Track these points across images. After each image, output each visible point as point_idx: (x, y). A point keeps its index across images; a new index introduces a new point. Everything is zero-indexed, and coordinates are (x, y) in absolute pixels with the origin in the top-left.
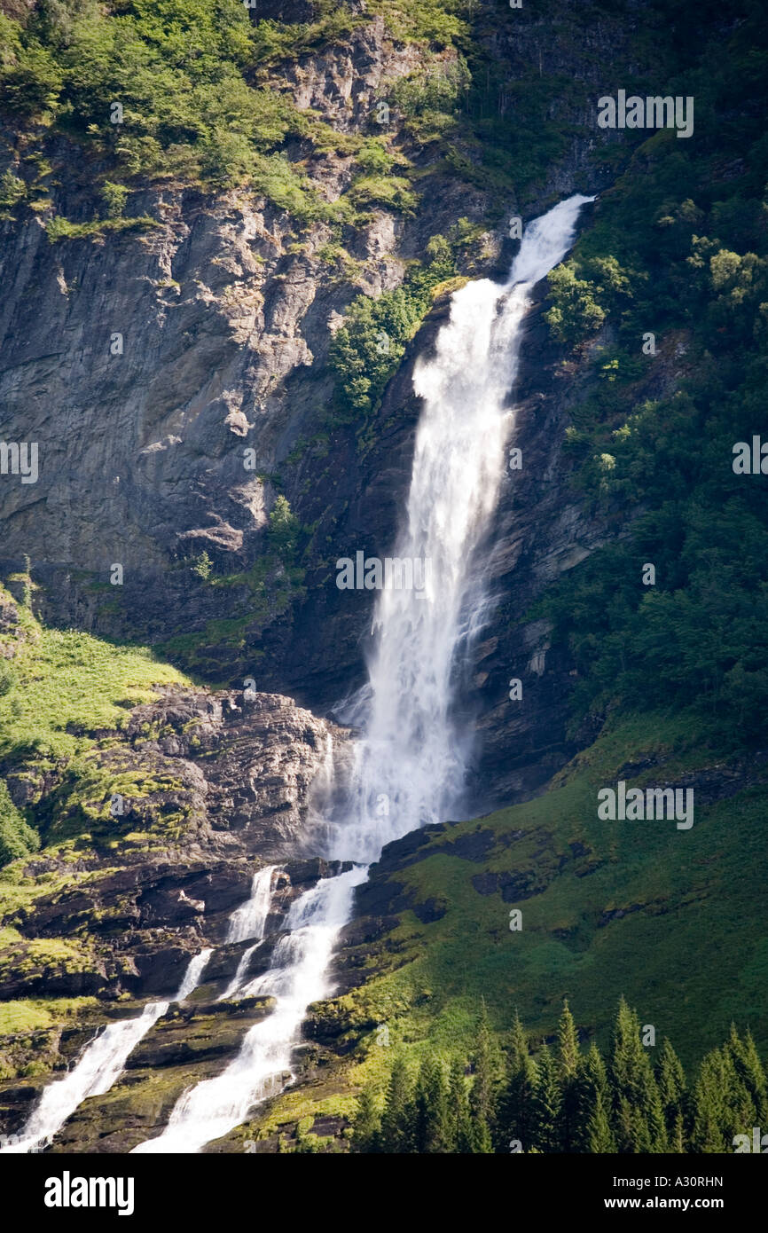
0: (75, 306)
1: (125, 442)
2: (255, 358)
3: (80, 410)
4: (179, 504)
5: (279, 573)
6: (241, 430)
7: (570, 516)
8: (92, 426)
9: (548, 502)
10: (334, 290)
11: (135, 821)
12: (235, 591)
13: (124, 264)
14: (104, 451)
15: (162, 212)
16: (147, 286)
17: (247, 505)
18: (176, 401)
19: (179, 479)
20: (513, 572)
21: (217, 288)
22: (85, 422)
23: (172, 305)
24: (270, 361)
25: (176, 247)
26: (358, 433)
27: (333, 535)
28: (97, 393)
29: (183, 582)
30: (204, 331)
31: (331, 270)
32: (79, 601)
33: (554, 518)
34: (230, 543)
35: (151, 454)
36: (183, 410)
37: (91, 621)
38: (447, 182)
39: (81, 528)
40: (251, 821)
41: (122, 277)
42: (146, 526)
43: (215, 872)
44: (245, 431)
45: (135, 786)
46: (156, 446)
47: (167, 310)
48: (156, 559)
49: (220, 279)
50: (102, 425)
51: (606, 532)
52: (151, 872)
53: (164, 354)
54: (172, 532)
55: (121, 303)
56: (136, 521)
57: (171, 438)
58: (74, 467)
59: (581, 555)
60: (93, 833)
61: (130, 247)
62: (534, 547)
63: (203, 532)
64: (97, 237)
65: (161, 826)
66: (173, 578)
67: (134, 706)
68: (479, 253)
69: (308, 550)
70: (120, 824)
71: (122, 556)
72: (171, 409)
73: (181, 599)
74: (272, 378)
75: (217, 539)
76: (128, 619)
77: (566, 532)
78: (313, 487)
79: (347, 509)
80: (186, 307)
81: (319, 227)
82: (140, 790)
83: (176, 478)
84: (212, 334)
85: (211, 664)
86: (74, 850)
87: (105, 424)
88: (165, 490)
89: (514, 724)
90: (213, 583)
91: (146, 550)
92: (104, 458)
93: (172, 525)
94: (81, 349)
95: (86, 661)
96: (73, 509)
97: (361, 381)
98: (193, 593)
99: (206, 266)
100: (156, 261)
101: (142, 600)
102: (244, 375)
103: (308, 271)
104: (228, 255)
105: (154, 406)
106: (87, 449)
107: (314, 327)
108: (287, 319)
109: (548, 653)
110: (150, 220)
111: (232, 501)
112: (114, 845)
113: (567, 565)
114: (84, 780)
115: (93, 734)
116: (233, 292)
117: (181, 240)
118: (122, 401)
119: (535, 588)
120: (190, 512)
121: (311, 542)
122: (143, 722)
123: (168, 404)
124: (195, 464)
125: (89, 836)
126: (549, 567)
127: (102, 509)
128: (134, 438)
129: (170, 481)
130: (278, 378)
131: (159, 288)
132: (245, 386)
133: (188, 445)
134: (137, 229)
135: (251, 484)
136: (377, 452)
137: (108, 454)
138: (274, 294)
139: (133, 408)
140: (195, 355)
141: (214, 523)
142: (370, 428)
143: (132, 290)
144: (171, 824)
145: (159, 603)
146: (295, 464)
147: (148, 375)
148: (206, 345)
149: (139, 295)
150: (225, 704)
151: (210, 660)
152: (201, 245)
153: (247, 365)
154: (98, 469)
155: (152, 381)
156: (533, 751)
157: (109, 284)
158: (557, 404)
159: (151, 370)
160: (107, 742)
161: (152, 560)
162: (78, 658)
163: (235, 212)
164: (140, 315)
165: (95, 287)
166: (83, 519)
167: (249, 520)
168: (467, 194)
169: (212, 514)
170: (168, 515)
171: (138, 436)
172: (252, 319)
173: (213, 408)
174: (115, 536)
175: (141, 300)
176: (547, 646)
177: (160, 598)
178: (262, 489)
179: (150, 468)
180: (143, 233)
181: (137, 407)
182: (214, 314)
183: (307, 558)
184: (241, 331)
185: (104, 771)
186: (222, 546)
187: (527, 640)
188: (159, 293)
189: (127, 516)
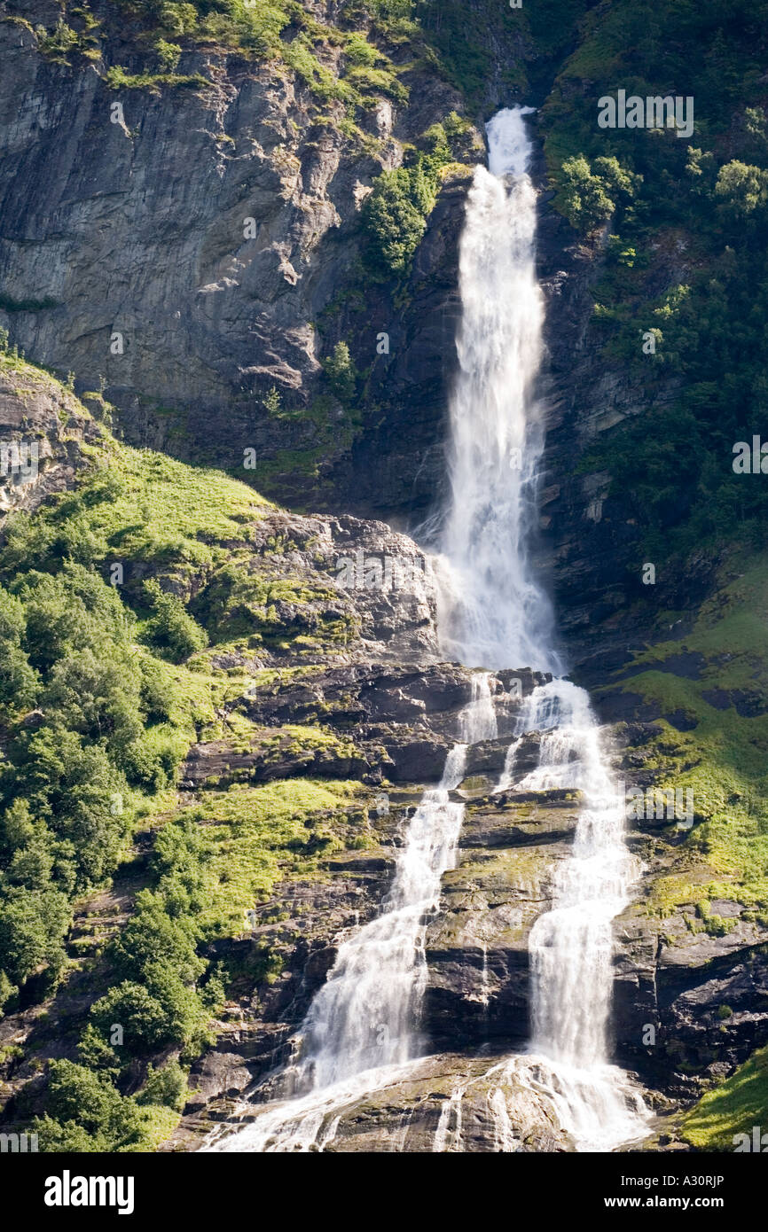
0: (140, 149)
1: (182, 280)
2: (300, 215)
3: (142, 246)
4: (238, 341)
5: (340, 412)
6: (292, 279)
7: (609, 383)
8: (153, 263)
9: (582, 369)
10: (356, 163)
11: (301, 625)
12: (300, 425)
13: (182, 116)
14: (165, 287)
15: (212, 73)
16: (207, 139)
17: (303, 348)
18: (229, 247)
19: (238, 318)
20: (560, 428)
21: (268, 146)
22: (148, 258)
23: (230, 158)
24: (312, 218)
25: (227, 106)
26: (393, 292)
27: (384, 382)
28: (160, 232)
29: (249, 413)
30: (257, 185)
31: (351, 143)
32: (149, 423)
33: (593, 383)
34: (291, 381)
35: (209, 294)
36: (235, 256)
37: (161, 442)
38: (428, 79)
39: (142, 356)
40: (396, 633)
41: (181, 128)
42: (208, 359)
43: (429, 675)
44: (295, 280)
45: (294, 593)
46: (213, 287)
47: (225, 162)
48: (218, 391)
49: (270, 140)
50: (163, 262)
51: (643, 400)
52: (366, 672)
53: (222, 203)
54: (235, 367)
55: (180, 152)
56: (198, 353)
57: (227, 280)
58: (137, 298)
59: (616, 418)
60: (263, 634)
61: (187, 101)
62: (576, 408)
63: (265, 370)
64: (153, 89)
65: (326, 631)
66: (239, 409)
67: (247, 522)
68: (471, 145)
69: (366, 393)
70: (287, 627)
71: (182, 386)
72: (223, 254)
73: (247, 429)
74: (315, 234)
75: (277, 375)
76: (196, 443)
77: (606, 396)
78: (357, 337)
79: (395, 360)
80: (244, 161)
81: (336, 104)
82: (299, 597)
83: (235, 317)
84: (264, 189)
85: (287, 490)
86: (249, 648)
87: (165, 262)
88: (223, 327)
89: (579, 563)
90: (279, 417)
91: (207, 382)
92: (165, 293)
93: (233, 360)
94: (144, 190)
95: (171, 477)
96: (136, 337)
97: (396, 246)
98: (259, 424)
99: (257, 127)
100: (214, 116)
101: (209, 427)
102: (291, 230)
103: (335, 142)
104: (276, 119)
105: (209, 250)
106: (149, 283)
107: (340, 193)
108: (320, 182)
109: (605, 502)
110: (203, 79)
111: (288, 343)
112: (285, 645)
113: (604, 426)
114: (238, 585)
115: (224, 544)
116: (279, 151)
117: (231, 99)
118: (180, 242)
119: (582, 443)
120: (250, 349)
121: (366, 387)
122: (269, 536)
123: (222, 249)
124: (251, 306)
125: (260, 636)
126: (591, 426)
127: (163, 340)
128: (191, 278)
129: (228, 320)
130: (318, 237)
131: (218, 141)
132: (293, 239)
133: (244, 288)
134: (193, 85)
135: (303, 329)
136: (414, 311)
137: (168, 290)
138: (309, 159)
139: (191, 249)
140: (249, 206)
141: (272, 362)
142: (404, 289)
143: (193, 140)
144: (335, 630)
145: (227, 431)
146: (335, 315)
147: (207, 220)
148: (258, 198)
149: (199, 145)
150: (333, 526)
151: (285, 486)
152: (248, 107)
153: (293, 221)
154: (159, 303)
155: (210, 226)
156: (596, 590)
157: (169, 132)
158: (579, 282)
159: (210, 216)
160: (241, 552)
161: (213, 391)
162: (164, 475)
163: (278, 80)
164: (201, 164)
165: (155, 134)
166: (145, 347)
167: (305, 362)
168: (449, 92)
169: (270, 354)
170: (229, 351)
171: (195, 276)
172: (295, 179)
173: (265, 255)
174: (176, 366)
175: (201, 150)
176: (604, 496)
177: (226, 427)
178: (313, 335)
179: (209, 307)
180: (198, 89)
181: (195, 249)
182: (267, 170)
183: (363, 401)
184: (288, 189)
185: (257, 577)
186: (285, 383)
187: (585, 489)
188: (219, 146)
189: (189, 349)
